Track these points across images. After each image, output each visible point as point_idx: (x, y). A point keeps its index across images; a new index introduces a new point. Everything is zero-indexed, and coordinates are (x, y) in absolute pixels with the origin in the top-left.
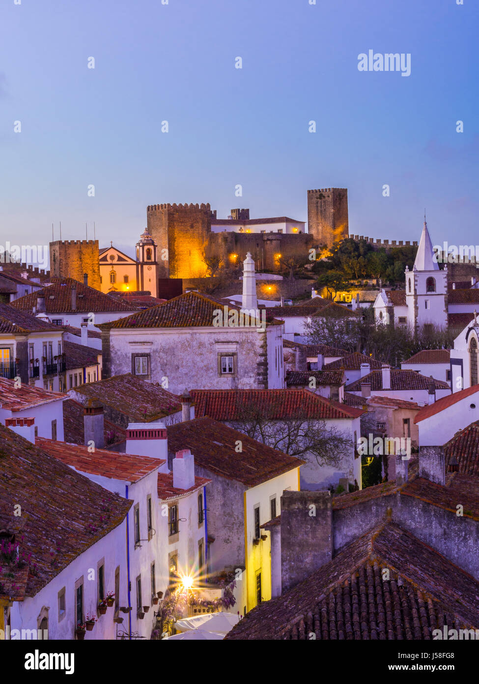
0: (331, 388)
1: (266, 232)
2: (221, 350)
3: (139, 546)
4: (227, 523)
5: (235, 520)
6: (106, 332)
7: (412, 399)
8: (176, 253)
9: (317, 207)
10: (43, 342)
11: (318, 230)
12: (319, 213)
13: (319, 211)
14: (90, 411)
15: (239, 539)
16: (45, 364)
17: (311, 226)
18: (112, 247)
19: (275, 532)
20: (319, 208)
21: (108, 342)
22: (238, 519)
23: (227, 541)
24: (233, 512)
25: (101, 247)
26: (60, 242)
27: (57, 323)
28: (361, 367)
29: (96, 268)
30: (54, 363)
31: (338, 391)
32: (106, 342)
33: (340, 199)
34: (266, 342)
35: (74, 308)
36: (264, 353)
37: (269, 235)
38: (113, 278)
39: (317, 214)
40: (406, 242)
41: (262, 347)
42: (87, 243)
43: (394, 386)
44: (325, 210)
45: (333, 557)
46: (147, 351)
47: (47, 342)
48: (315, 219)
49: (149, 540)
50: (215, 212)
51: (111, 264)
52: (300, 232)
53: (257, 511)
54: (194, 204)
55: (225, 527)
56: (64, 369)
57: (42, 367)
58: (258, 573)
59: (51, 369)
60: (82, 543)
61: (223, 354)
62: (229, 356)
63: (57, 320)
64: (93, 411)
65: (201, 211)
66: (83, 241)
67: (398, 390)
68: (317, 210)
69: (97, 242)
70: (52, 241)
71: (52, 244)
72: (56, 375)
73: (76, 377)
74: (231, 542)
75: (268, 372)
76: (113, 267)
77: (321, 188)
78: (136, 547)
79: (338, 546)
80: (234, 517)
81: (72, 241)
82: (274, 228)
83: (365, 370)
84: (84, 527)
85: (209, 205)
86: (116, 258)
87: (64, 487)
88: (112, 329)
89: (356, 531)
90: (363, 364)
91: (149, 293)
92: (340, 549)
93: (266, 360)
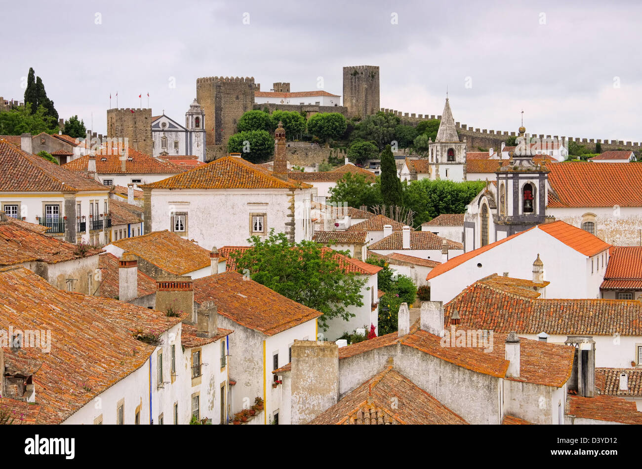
0: (355, 246)
1: (305, 104)
2: (252, 211)
3: (161, 387)
4: (248, 367)
5: (255, 365)
6: (147, 192)
7: (429, 257)
8: (222, 122)
9: (352, 82)
10: (90, 201)
11: (352, 102)
12: (354, 88)
13: (353, 86)
14: (124, 264)
15: (258, 382)
16: (92, 220)
17: (346, 99)
18: (164, 116)
19: (286, 377)
20: (353, 83)
21: (149, 201)
22: (258, 364)
23: (248, 384)
24: (253, 359)
25: (154, 115)
26: (117, 110)
27: (108, 183)
28: (384, 229)
29: (149, 134)
30: (100, 219)
31: (361, 250)
32: (148, 201)
33: (373, 77)
34: (293, 204)
35: (124, 170)
36: (292, 214)
37: (307, 107)
38: (164, 144)
39: (352, 89)
40: (432, 116)
41: (290, 208)
42: (141, 111)
43: (414, 246)
44: (359, 85)
45: (339, 400)
46: (185, 211)
47: (93, 200)
48: (349, 94)
49: (172, 382)
50: (259, 85)
51: (163, 131)
52: (336, 105)
53: (276, 358)
54: (240, 77)
55: (246, 371)
56: (109, 225)
57: (89, 222)
58: (275, 413)
59: (97, 225)
60: (101, 385)
61: (254, 214)
62: (260, 216)
63: (108, 181)
64: (127, 264)
65: (245, 84)
66: (138, 109)
67: (417, 249)
68: (352, 85)
69: (150, 110)
70: (109, 109)
71: (109, 112)
72: (102, 231)
73: (121, 232)
74: (251, 385)
75: (295, 231)
76: (164, 134)
77: (355, 66)
78: (159, 388)
79: (342, 391)
80: (254, 363)
81: (128, 109)
82: (312, 101)
83: (388, 231)
84: (105, 370)
85: (253, 79)
86: (168, 125)
87: (90, 332)
88: (153, 190)
89: (360, 377)
90: (386, 226)
91: (196, 158)
92: (344, 393)
93: (293, 220)
